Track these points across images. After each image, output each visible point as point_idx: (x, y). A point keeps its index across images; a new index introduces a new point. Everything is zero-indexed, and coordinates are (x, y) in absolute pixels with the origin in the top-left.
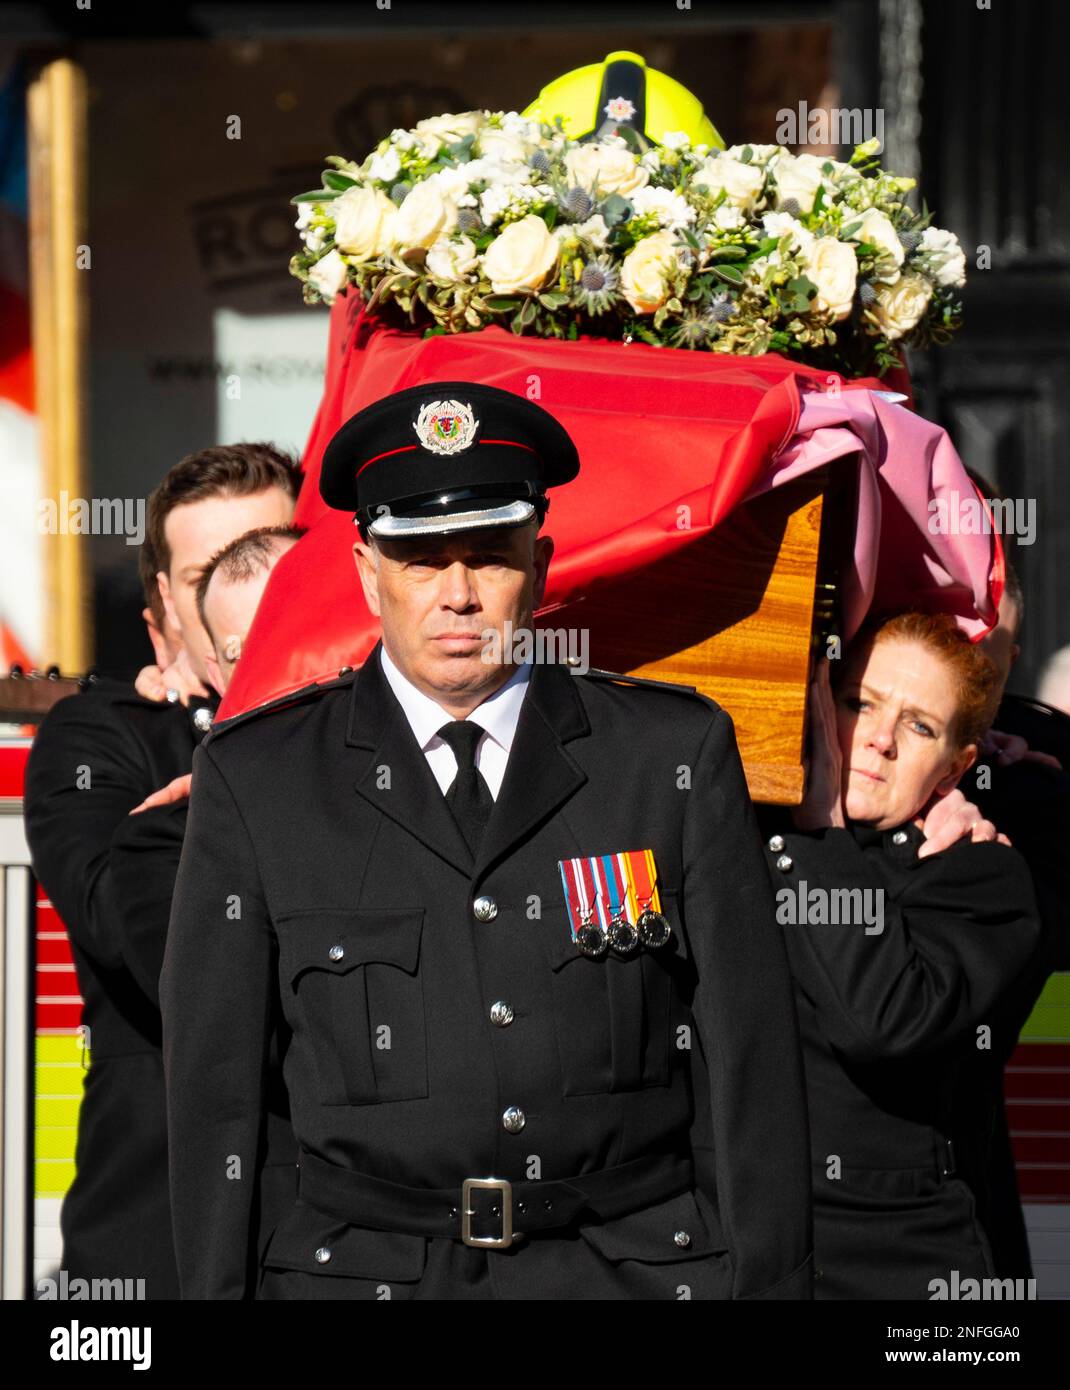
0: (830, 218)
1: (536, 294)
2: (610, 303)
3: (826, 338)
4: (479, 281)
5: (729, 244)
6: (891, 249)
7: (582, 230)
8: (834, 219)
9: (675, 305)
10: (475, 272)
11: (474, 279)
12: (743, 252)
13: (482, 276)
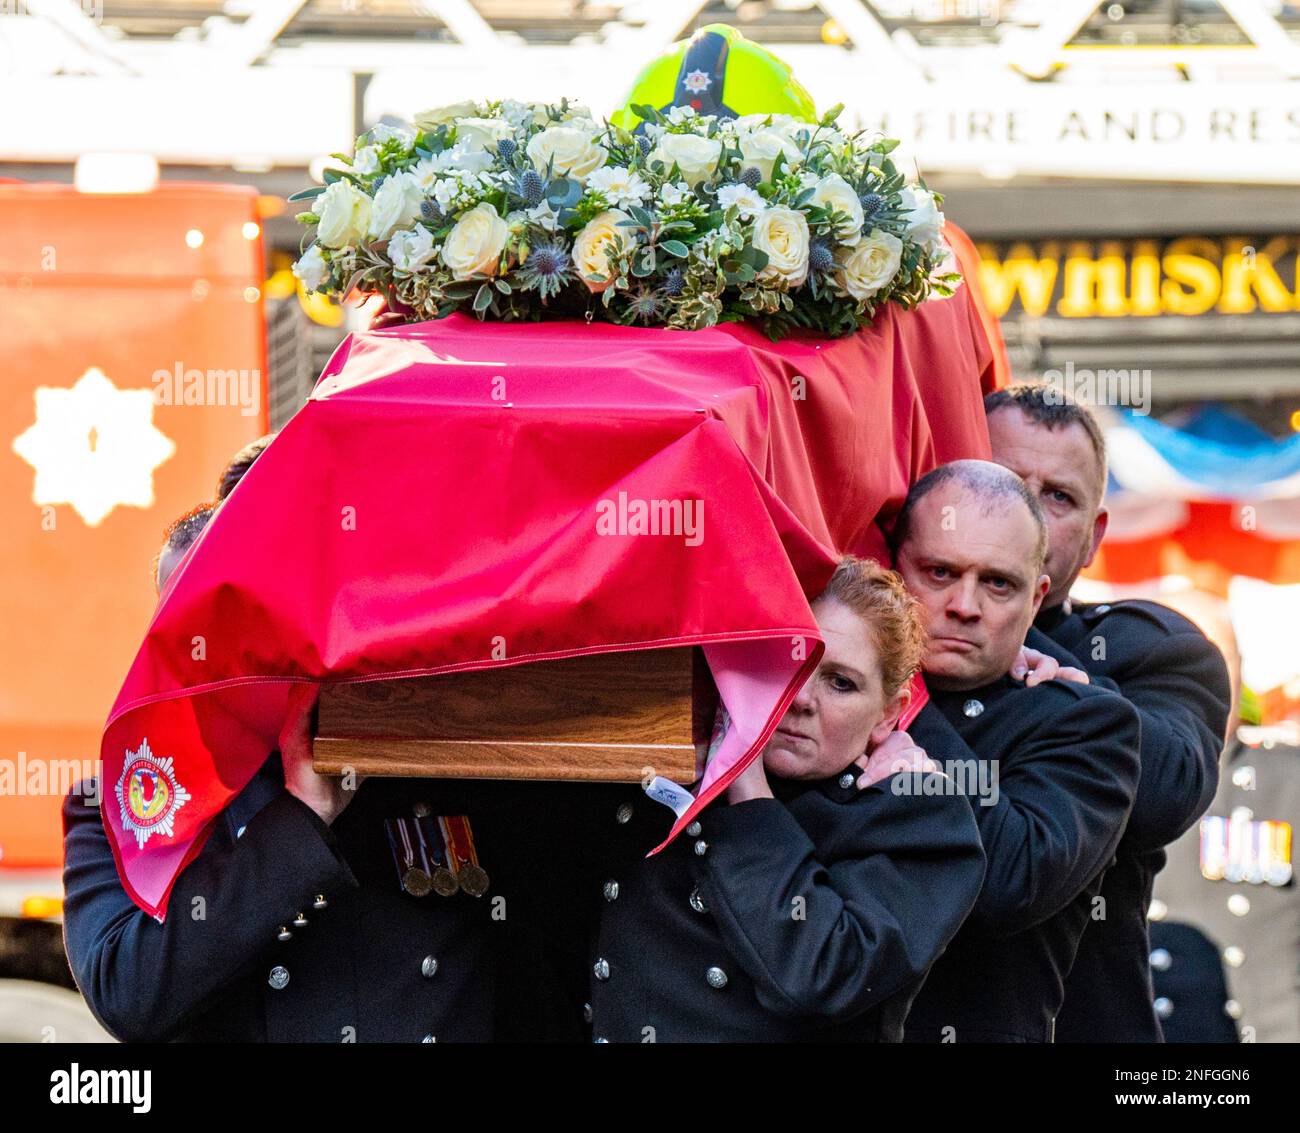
0: (786, 186)
1: (492, 280)
2: (562, 284)
3: (782, 305)
4: (438, 270)
5: (676, 220)
6: (848, 213)
7: (533, 214)
8: (790, 187)
9: (623, 284)
10: (433, 262)
11: (433, 269)
12: (691, 227)
13: (442, 265)
